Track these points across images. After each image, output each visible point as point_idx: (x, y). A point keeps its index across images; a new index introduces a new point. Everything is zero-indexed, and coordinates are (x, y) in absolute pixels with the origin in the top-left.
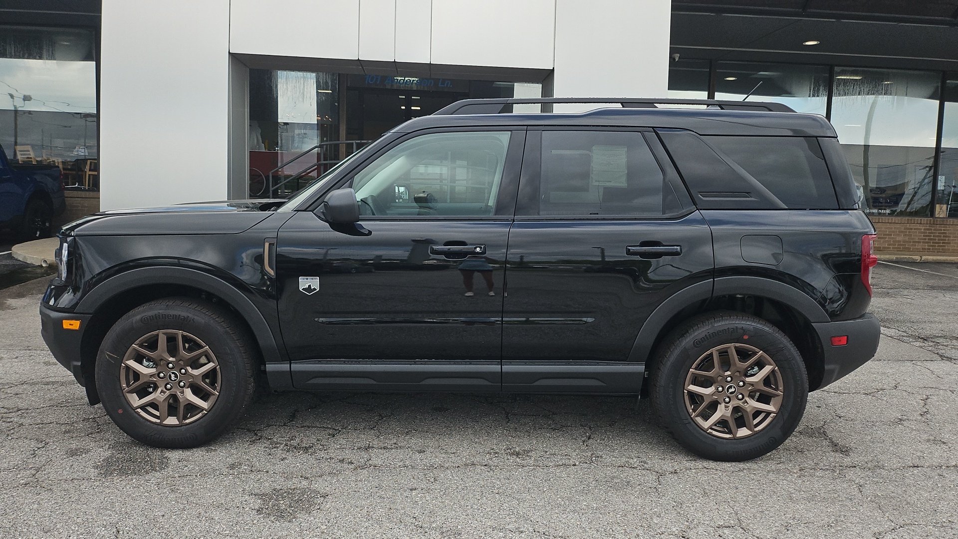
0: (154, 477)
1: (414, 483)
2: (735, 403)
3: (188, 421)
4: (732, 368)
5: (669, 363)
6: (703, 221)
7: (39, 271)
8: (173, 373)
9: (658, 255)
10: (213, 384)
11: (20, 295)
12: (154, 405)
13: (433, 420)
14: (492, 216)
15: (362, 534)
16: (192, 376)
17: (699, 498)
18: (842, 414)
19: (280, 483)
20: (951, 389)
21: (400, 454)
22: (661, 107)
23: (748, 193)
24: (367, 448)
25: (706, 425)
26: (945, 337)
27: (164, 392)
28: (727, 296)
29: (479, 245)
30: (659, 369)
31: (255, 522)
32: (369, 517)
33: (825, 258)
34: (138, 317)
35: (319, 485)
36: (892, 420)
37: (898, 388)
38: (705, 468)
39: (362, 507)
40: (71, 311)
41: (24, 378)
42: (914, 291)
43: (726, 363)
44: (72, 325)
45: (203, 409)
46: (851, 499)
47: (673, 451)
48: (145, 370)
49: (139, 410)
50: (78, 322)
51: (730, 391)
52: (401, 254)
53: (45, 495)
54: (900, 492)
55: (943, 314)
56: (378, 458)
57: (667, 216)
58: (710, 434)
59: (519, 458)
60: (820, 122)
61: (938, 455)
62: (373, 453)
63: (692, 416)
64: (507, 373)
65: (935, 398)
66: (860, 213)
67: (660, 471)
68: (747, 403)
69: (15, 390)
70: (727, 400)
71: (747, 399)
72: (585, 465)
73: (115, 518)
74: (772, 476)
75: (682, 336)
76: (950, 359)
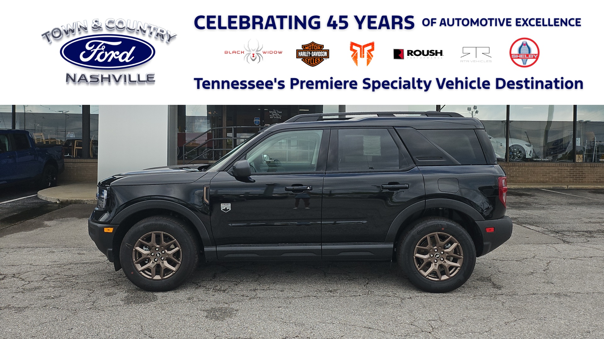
0: (152, 304)
1: (280, 305)
2: (439, 262)
3: (165, 277)
4: (437, 245)
5: (405, 243)
6: (419, 172)
7: (55, 205)
8: (158, 253)
9: (397, 189)
10: (178, 258)
11: (50, 219)
12: (149, 269)
13: (286, 276)
14: (315, 171)
15: (258, 325)
16: (168, 254)
17: (421, 309)
18: (501, 271)
19: (214, 305)
20: (564, 258)
21: (272, 292)
22: (397, 116)
23: (441, 158)
24: (255, 290)
25: (425, 274)
26: (569, 231)
27: (154, 263)
28: (435, 209)
29: (309, 186)
30: (400, 246)
31: (206, 321)
32: (259, 318)
33: (482, 189)
34: (142, 225)
35: (233, 306)
36: (527, 273)
37: (535, 258)
38: (426, 296)
39: (256, 315)
40: (108, 223)
41: (70, 261)
42: (559, 206)
43: (434, 243)
44: (109, 230)
45: (173, 271)
46: (497, 308)
47: (410, 289)
48: (144, 251)
49: (141, 272)
50: (112, 229)
51: (437, 256)
52: (261, 191)
53: (101, 313)
54: (523, 305)
55: (572, 219)
56: (260, 294)
57: (401, 169)
58: (428, 279)
59: (332, 293)
60: (476, 122)
61: (548, 288)
62: (258, 292)
63: (418, 270)
64: (325, 250)
65: (554, 262)
66: (498, 166)
67: (403, 298)
68: (445, 262)
69: (68, 267)
70: (436, 261)
71: (446, 260)
72: (365, 296)
73: (139, 321)
74: (459, 299)
75: (412, 229)
76: (568, 243)
